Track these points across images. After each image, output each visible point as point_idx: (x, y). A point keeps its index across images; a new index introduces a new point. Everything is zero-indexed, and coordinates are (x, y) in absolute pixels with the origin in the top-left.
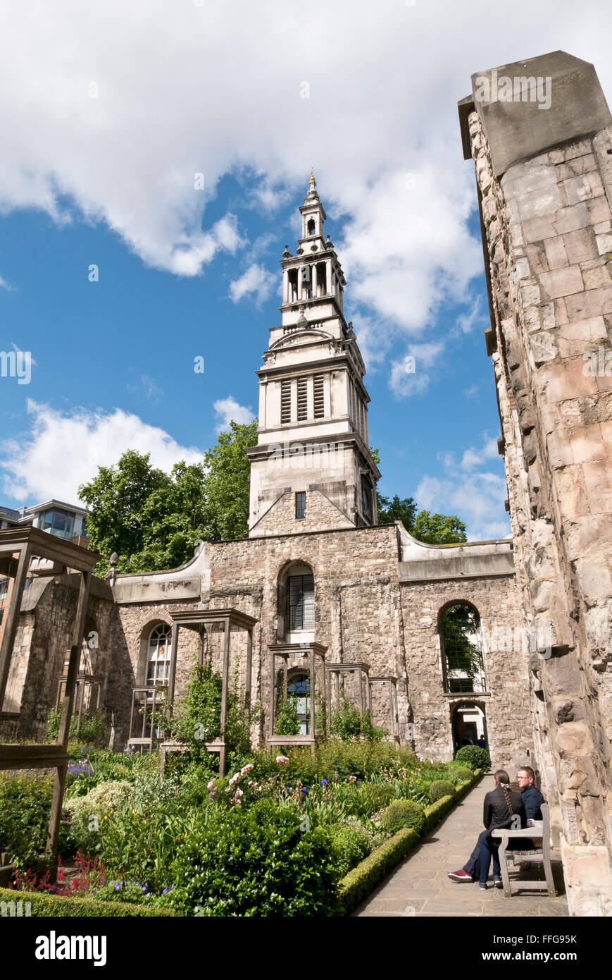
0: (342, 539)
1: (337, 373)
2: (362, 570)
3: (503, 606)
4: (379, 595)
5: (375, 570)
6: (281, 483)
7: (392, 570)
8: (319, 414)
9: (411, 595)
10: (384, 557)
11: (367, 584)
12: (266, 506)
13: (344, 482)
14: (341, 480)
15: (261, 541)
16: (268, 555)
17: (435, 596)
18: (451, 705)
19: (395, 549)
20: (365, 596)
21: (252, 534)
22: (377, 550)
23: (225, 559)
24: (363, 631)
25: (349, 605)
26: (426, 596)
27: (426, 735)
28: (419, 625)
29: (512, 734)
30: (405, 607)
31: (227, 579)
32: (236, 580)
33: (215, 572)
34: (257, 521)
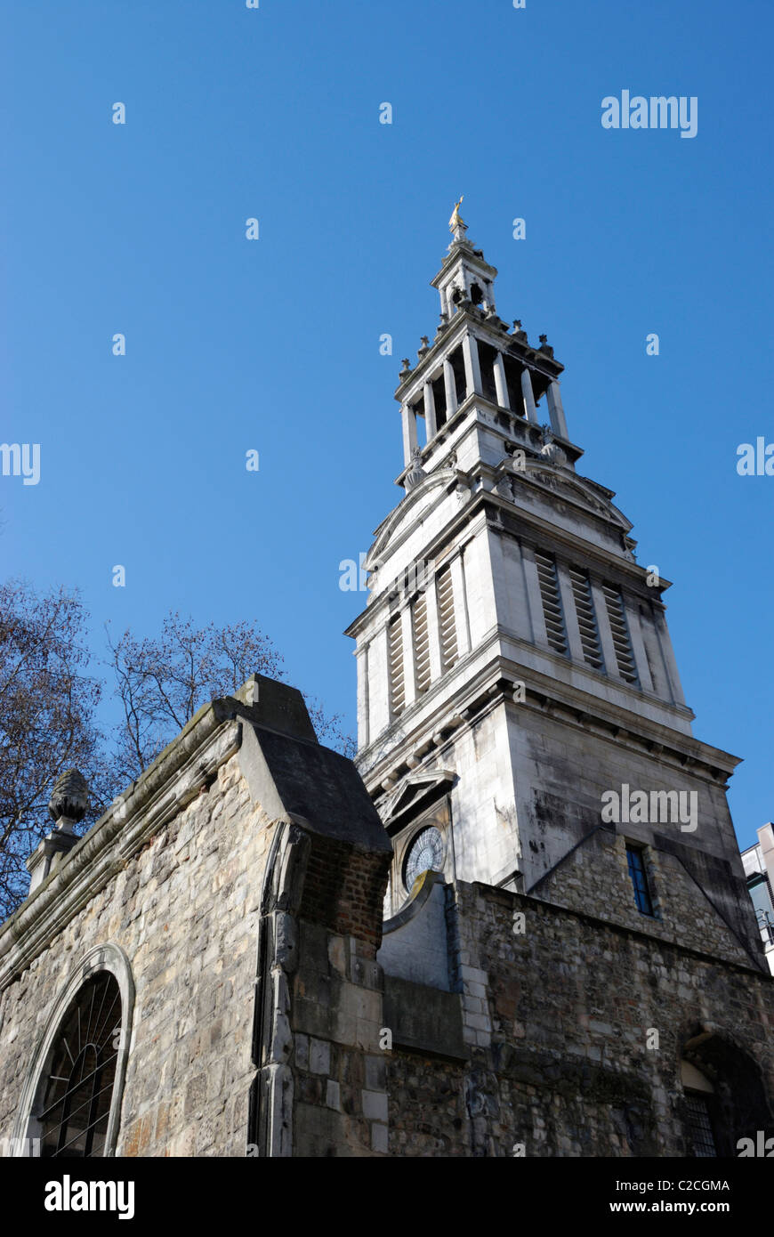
8: (630, 673)
12: (559, 838)
14: (720, 856)
31: (538, 1024)
32: (567, 1037)
33: (500, 988)
34: (542, 873)
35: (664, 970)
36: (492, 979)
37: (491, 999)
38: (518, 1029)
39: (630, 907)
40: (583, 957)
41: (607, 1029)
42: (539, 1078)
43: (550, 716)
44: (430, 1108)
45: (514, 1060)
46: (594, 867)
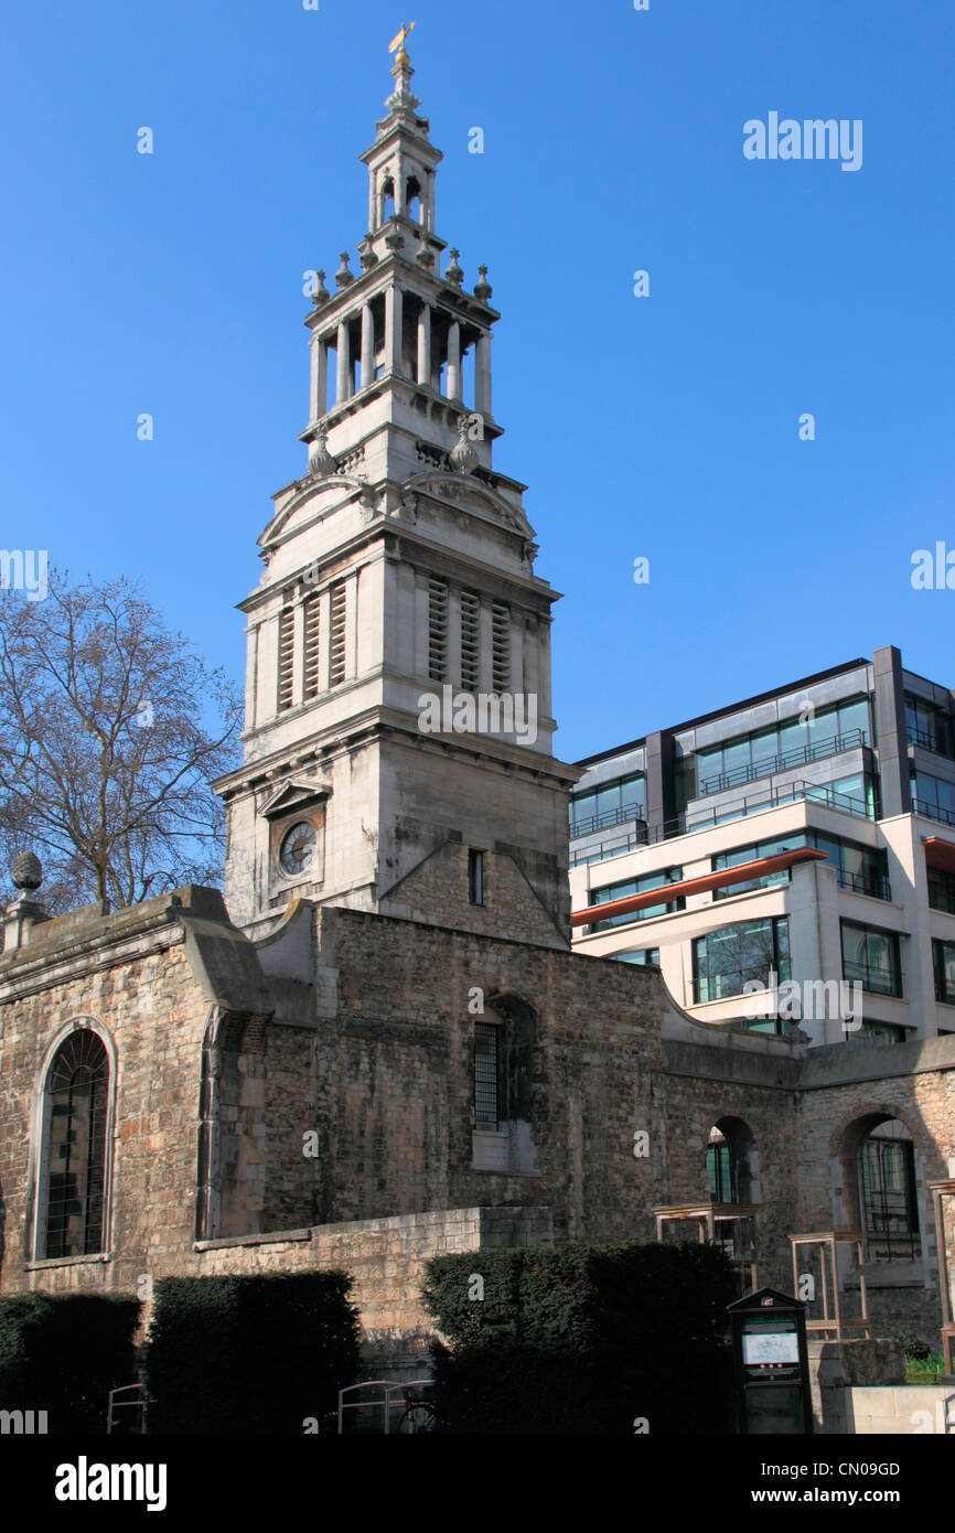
0: (582, 973)
1: (533, 620)
2: (613, 1039)
4: (636, 1088)
5: (631, 1044)
6: (442, 815)
7: (655, 1049)
9: (678, 1097)
10: (642, 1025)
11: (619, 1067)
12: (413, 854)
13: (555, 858)
14: (551, 852)
15: (443, 936)
16: (458, 971)
17: (709, 1106)
19: (658, 1013)
20: (616, 1086)
22: (635, 1009)
23: (370, 955)
24: (613, 1148)
25: (592, 1098)
26: (697, 1105)
28: (687, 1150)
30: (670, 1116)
31: (374, 1000)
32: (394, 1007)
33: (347, 979)
34: (394, 882)
35: (477, 954)
36: (342, 973)
37: (340, 987)
38: (357, 1004)
39: (463, 901)
40: (414, 951)
41: (424, 998)
42: (369, 1034)
43: (419, 750)
44: (289, 1057)
45: (350, 1025)
46: (438, 873)
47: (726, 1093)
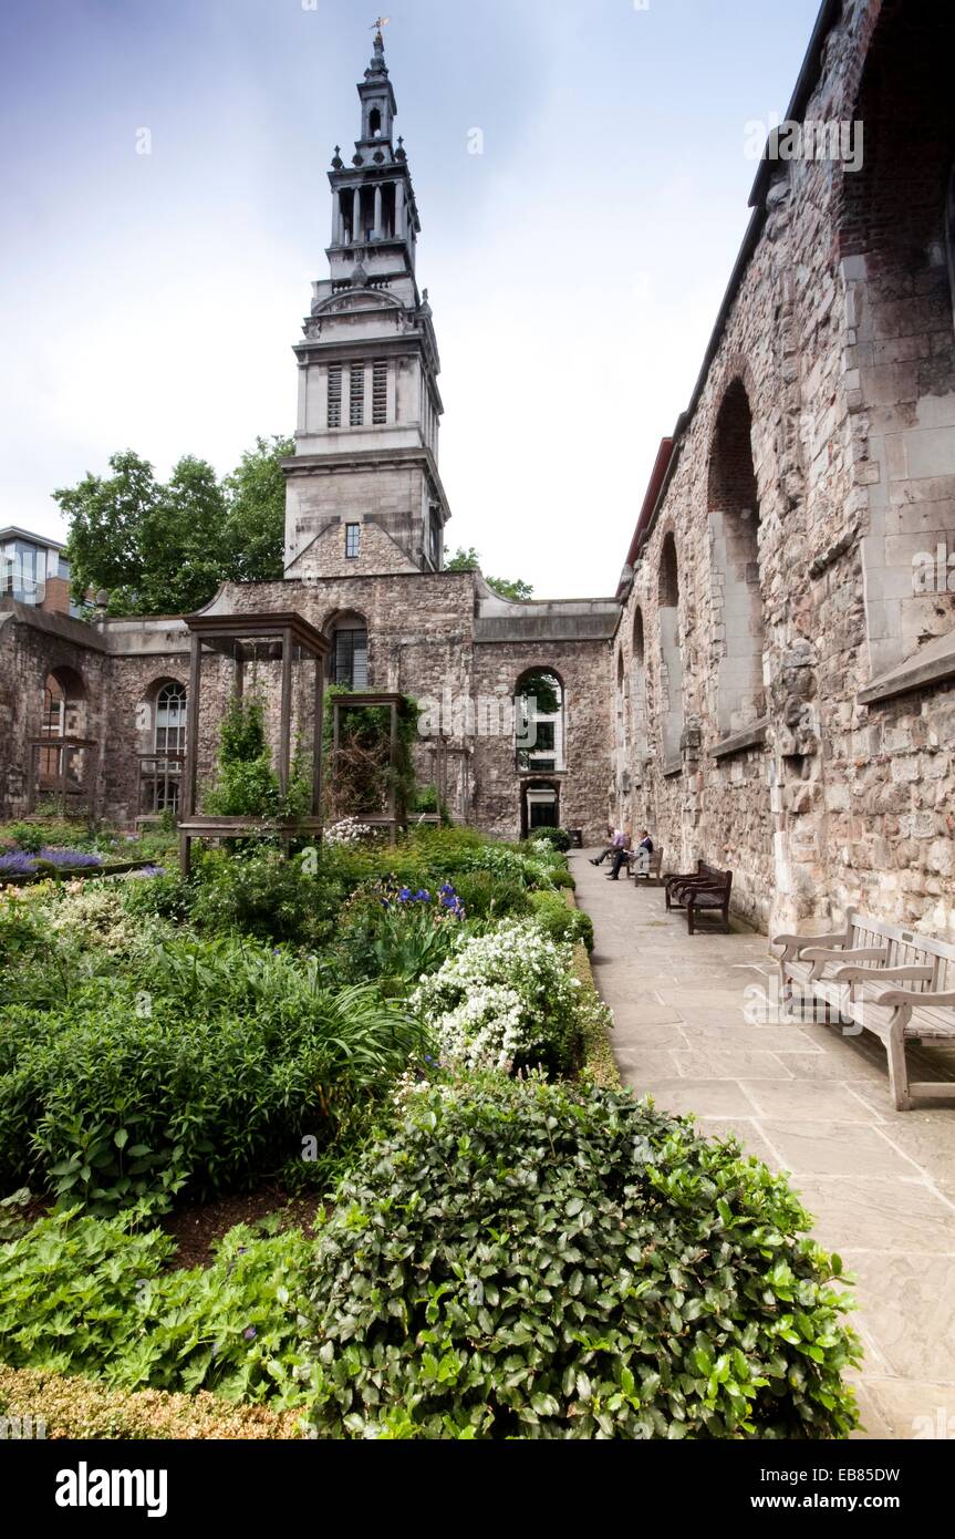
0: (406, 586)
1: (405, 360)
2: (428, 625)
3: (592, 676)
4: (448, 657)
5: (445, 626)
6: (327, 509)
7: (466, 627)
8: (379, 418)
9: (486, 659)
10: (455, 612)
11: (432, 643)
12: (306, 539)
13: (410, 514)
14: (406, 510)
15: (301, 583)
16: (311, 601)
17: (515, 661)
18: (522, 783)
19: (471, 603)
20: (430, 658)
21: (288, 575)
22: (448, 602)
23: (254, 605)
25: (410, 667)
26: (504, 661)
27: (492, 814)
28: (493, 693)
29: (585, 815)
30: (478, 672)
34: (294, 558)
35: (325, 590)
39: (341, 558)
40: (282, 597)
43: (311, 475)
46: (324, 544)
47: (535, 650)
